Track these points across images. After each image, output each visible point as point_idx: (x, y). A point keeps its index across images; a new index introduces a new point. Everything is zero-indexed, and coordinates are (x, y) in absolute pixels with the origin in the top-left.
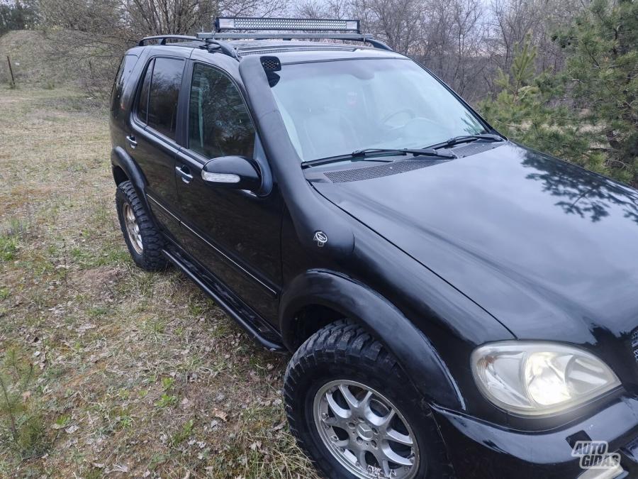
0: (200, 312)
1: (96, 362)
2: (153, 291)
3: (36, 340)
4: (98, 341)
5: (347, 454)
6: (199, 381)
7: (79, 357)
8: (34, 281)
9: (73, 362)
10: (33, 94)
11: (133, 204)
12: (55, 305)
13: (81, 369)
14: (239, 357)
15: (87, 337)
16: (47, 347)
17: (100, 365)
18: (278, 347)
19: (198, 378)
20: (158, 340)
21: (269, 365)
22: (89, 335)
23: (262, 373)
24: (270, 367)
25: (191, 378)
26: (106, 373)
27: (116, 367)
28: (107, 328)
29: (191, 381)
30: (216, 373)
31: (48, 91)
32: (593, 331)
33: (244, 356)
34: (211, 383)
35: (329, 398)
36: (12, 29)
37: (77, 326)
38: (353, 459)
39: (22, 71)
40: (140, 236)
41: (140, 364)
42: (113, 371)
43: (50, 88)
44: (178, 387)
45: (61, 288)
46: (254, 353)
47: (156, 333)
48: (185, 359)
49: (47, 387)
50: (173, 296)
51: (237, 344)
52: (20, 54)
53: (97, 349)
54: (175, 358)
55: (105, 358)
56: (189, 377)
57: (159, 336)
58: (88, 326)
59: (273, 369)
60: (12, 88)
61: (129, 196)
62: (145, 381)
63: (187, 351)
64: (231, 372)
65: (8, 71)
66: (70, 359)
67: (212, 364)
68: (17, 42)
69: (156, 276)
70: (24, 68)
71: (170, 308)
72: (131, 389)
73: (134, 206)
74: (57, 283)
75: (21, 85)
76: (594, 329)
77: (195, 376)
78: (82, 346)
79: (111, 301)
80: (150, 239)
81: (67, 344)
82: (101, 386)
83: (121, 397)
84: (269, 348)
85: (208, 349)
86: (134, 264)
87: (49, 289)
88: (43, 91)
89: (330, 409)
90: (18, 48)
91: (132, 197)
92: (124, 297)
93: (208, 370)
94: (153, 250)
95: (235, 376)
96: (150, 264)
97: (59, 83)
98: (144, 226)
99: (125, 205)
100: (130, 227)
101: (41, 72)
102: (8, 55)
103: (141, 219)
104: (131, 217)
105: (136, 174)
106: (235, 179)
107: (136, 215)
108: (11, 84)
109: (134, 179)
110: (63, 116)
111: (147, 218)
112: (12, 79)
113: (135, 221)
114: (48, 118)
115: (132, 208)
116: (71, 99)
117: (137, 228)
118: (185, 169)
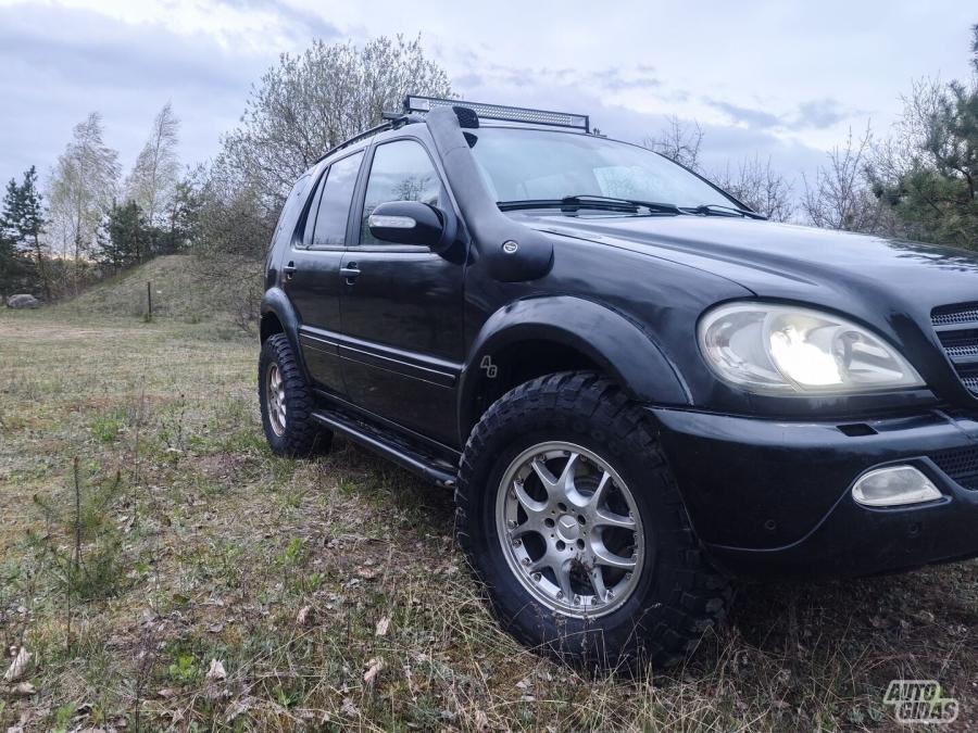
3: (126, 505)
5: (544, 583)
6: (341, 547)
10: (171, 328)
11: (281, 356)
14: (403, 531)
17: (205, 530)
19: (341, 544)
25: (329, 544)
30: (366, 539)
31: (192, 326)
32: (890, 319)
33: (410, 529)
34: (357, 549)
35: (519, 491)
36: (160, 254)
38: (553, 590)
39: (164, 303)
40: (284, 408)
42: (222, 536)
43: (194, 322)
44: (310, 549)
45: (167, 470)
47: (289, 506)
52: (165, 283)
53: (204, 520)
56: (326, 542)
57: (293, 509)
60: (147, 321)
61: (277, 348)
63: (329, 523)
65: (147, 300)
67: (362, 534)
68: (163, 269)
70: (167, 300)
73: (282, 359)
74: (164, 465)
75: (159, 319)
76: (892, 316)
77: (335, 541)
80: (296, 403)
83: (227, 556)
84: (443, 481)
85: (359, 521)
86: (270, 452)
87: (152, 469)
88: (186, 325)
89: (520, 508)
90: (163, 275)
91: (281, 347)
93: (355, 538)
94: (300, 419)
95: (394, 546)
96: (292, 444)
97: (207, 316)
98: (291, 384)
99: (270, 368)
100: (273, 401)
101: (187, 304)
102: (149, 284)
103: (289, 375)
104: (276, 382)
105: (289, 312)
106: (410, 223)
107: (283, 375)
108: (146, 317)
109: (285, 318)
110: (205, 345)
111: (297, 373)
112: (148, 312)
113: (281, 386)
114: (185, 346)
115: (279, 364)
116: (219, 331)
117: (282, 395)
118: (351, 265)
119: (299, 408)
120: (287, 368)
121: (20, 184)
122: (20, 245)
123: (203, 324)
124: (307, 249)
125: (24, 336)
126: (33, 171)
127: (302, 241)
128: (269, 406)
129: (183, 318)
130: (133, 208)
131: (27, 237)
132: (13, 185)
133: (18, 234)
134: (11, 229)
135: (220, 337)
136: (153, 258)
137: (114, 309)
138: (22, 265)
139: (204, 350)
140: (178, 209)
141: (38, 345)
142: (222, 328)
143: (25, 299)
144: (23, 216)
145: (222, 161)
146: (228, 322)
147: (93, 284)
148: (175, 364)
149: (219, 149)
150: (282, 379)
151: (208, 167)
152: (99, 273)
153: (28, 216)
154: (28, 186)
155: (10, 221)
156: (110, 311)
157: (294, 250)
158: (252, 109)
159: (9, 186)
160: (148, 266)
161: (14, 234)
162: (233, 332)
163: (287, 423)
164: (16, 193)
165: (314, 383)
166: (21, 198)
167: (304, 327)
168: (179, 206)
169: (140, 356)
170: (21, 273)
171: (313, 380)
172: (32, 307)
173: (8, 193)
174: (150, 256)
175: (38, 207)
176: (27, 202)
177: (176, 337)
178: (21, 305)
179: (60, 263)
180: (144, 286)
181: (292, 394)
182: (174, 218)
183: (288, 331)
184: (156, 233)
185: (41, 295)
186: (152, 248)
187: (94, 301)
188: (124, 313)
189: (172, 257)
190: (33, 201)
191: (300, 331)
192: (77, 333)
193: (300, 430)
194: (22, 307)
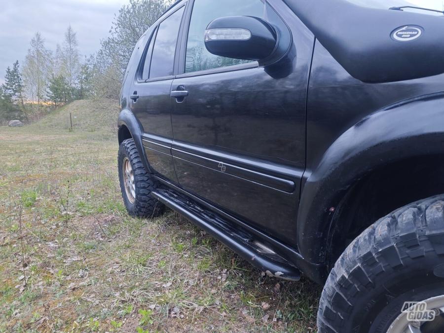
0: (184, 249)
1: (74, 289)
2: (141, 233)
3: (25, 266)
4: (81, 270)
6: (182, 316)
7: (58, 283)
8: (42, 221)
9: (52, 288)
10: (81, 134)
11: (131, 153)
12: (53, 240)
13: (58, 295)
14: (227, 294)
15: (73, 267)
16: (33, 272)
17: (77, 292)
18: (284, 270)
19: (181, 313)
20: (140, 272)
21: (263, 303)
22: (75, 266)
23: (258, 313)
24: (265, 305)
25: (173, 313)
26: (81, 300)
27: (93, 295)
28: (92, 260)
29: (173, 316)
30: (202, 308)
31: (91, 133)
33: (233, 292)
34: (195, 320)
36: (75, 99)
37: (65, 257)
39: (77, 122)
40: (134, 186)
41: (117, 294)
42: (89, 300)
43: (92, 131)
44: (157, 321)
45: (61, 228)
46: (244, 289)
47: (139, 265)
48: (167, 292)
49: (17, 311)
50: (158, 236)
51: (224, 280)
52: (78, 113)
53: (78, 278)
54: (156, 290)
55: (84, 286)
57: (141, 268)
58: (75, 259)
59: (270, 309)
60: (70, 131)
61: (128, 148)
62: (121, 312)
63: (169, 284)
64: (219, 309)
65: (70, 121)
66: (49, 284)
67: (196, 298)
68: (77, 106)
69: (145, 221)
70: (79, 121)
71: (155, 245)
72: (104, 320)
73: (131, 155)
74: (60, 224)
75: (76, 130)
77: (177, 310)
78: (65, 274)
79: (101, 239)
80: (142, 185)
81: (52, 271)
82: (72, 314)
83: (90, 329)
84: (273, 272)
85: (191, 282)
86: (127, 213)
87: (51, 228)
88: (89, 133)
90: (77, 109)
91: (131, 148)
92: (114, 237)
93: (192, 305)
94: (144, 194)
95: (224, 314)
96: (140, 210)
97: (98, 128)
98: (138, 172)
99: (124, 160)
100: (127, 181)
101: (89, 123)
102: (70, 113)
103: (136, 166)
104: (129, 169)
105: (135, 125)
106: (245, 35)
107: (133, 165)
108: (70, 129)
109: (133, 130)
110: (96, 142)
111: (141, 165)
112: (71, 127)
113: (131, 172)
114: (87, 143)
115: (130, 158)
116: (103, 135)
117: (132, 178)
118: (179, 88)
119: (144, 188)
120: (135, 161)
121: (12, 69)
122: (14, 98)
123: (96, 132)
124: (146, 82)
125: (13, 139)
126: (17, 63)
127: (142, 77)
128: (125, 183)
129: (87, 129)
130: (62, 78)
131: (17, 94)
132: (9, 70)
133: (13, 92)
134: (9, 90)
135: (104, 138)
136: (73, 101)
137: (56, 126)
138: (16, 107)
139: (95, 145)
140: (83, 78)
141: (18, 144)
142: (105, 134)
143: (17, 123)
144: (14, 84)
145: (102, 54)
146: (108, 131)
147: (45, 115)
148: (80, 153)
149: (100, 47)
150: (132, 168)
151: (95, 57)
152: (48, 110)
153: (16, 84)
154: (15, 70)
155: (9, 87)
156: (54, 126)
157: (136, 83)
158: (115, 26)
159: (7, 70)
160: (70, 105)
161: (11, 93)
162: (110, 136)
163: (136, 196)
164: (10, 73)
165: (153, 172)
166: (13, 75)
167: (145, 135)
168: (83, 76)
169: (64, 149)
170: (15, 110)
171: (152, 170)
172: (19, 126)
173: (6, 74)
174: (71, 101)
175: (20, 80)
176: (16, 77)
177: (83, 138)
178: (15, 125)
179: (31, 105)
180: (69, 114)
181: (139, 178)
182: (81, 82)
183: (135, 138)
184: (73, 90)
185: (23, 120)
186: (72, 97)
187: (46, 123)
188: (60, 128)
189: (81, 100)
190: (18, 77)
191: (142, 137)
192: (37, 138)
193: (145, 201)
194: (15, 126)
